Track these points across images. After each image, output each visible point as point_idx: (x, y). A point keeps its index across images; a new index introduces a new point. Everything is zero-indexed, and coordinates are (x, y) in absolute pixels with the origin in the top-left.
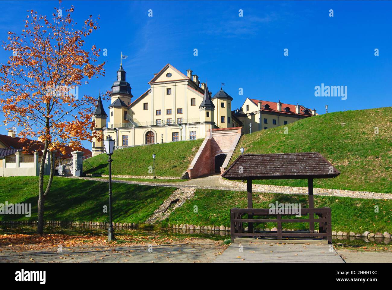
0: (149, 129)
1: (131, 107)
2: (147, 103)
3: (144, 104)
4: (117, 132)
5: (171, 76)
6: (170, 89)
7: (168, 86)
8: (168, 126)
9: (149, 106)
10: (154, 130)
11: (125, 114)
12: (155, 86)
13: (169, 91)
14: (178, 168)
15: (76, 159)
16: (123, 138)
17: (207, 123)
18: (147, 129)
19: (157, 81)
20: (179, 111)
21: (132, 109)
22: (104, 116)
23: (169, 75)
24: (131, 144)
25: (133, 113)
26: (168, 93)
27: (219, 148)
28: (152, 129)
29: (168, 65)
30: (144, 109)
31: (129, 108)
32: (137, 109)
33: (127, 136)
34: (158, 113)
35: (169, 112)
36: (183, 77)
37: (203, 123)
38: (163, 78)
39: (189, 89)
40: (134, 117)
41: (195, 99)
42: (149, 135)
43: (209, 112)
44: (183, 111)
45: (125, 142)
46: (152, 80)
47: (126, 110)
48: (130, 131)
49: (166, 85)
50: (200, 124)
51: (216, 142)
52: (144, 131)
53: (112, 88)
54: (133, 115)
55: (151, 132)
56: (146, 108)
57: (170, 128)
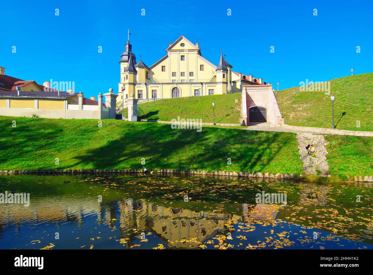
0: (175, 86)
1: (151, 69)
2: (165, 66)
3: (162, 67)
4: (147, 86)
5: (184, 46)
6: (184, 56)
7: (182, 54)
8: (191, 84)
9: (167, 68)
10: (179, 86)
11: (147, 73)
12: (171, 53)
13: (182, 57)
14: (231, 116)
15: (132, 106)
16: (152, 92)
17: (223, 83)
18: (173, 85)
19: (172, 49)
20: (191, 74)
21: (152, 70)
22: (135, 72)
23: (183, 45)
24: (159, 97)
25: (153, 74)
26: (182, 59)
27: (253, 101)
28: (178, 86)
29: (182, 37)
30: (162, 71)
31: (150, 69)
32: (156, 70)
33: (156, 90)
34: (174, 74)
35: (182, 74)
36: (194, 47)
37: (220, 83)
38: (178, 47)
39: (199, 58)
40: (154, 76)
41: (203, 65)
42: (175, 91)
43: (224, 74)
44: (194, 74)
45: (154, 96)
46: (169, 48)
47: (147, 70)
48: (158, 87)
49: (180, 52)
50: (217, 83)
51: (250, 96)
52: (171, 87)
53: (121, 57)
54: (153, 75)
55: (177, 88)
56: (163, 70)
57: (192, 85)
